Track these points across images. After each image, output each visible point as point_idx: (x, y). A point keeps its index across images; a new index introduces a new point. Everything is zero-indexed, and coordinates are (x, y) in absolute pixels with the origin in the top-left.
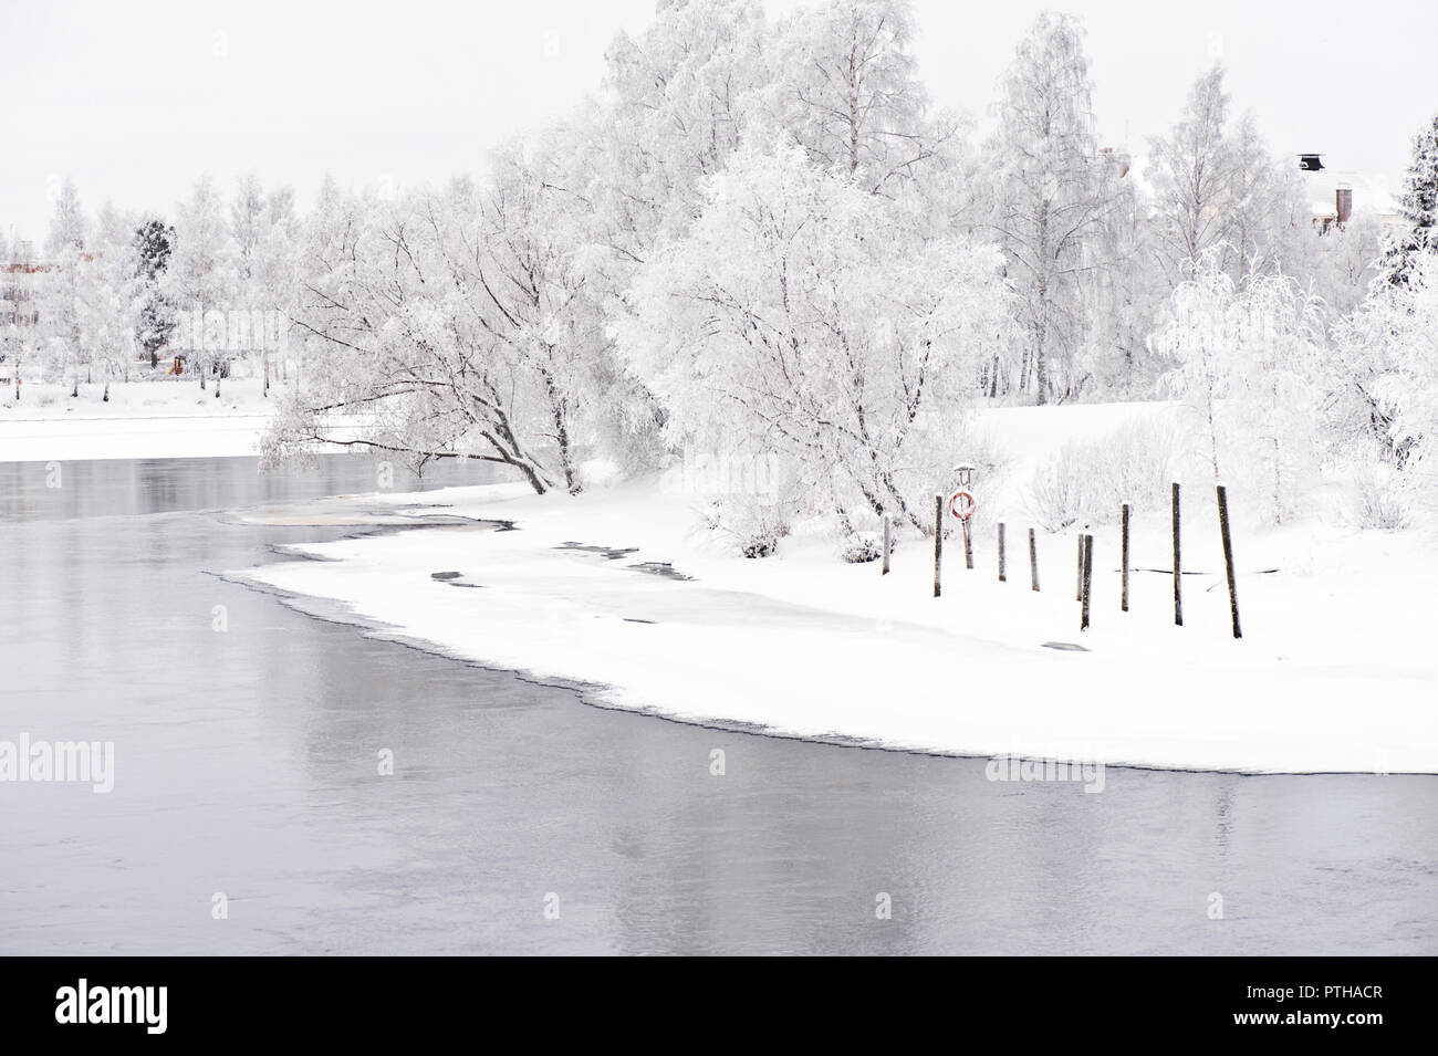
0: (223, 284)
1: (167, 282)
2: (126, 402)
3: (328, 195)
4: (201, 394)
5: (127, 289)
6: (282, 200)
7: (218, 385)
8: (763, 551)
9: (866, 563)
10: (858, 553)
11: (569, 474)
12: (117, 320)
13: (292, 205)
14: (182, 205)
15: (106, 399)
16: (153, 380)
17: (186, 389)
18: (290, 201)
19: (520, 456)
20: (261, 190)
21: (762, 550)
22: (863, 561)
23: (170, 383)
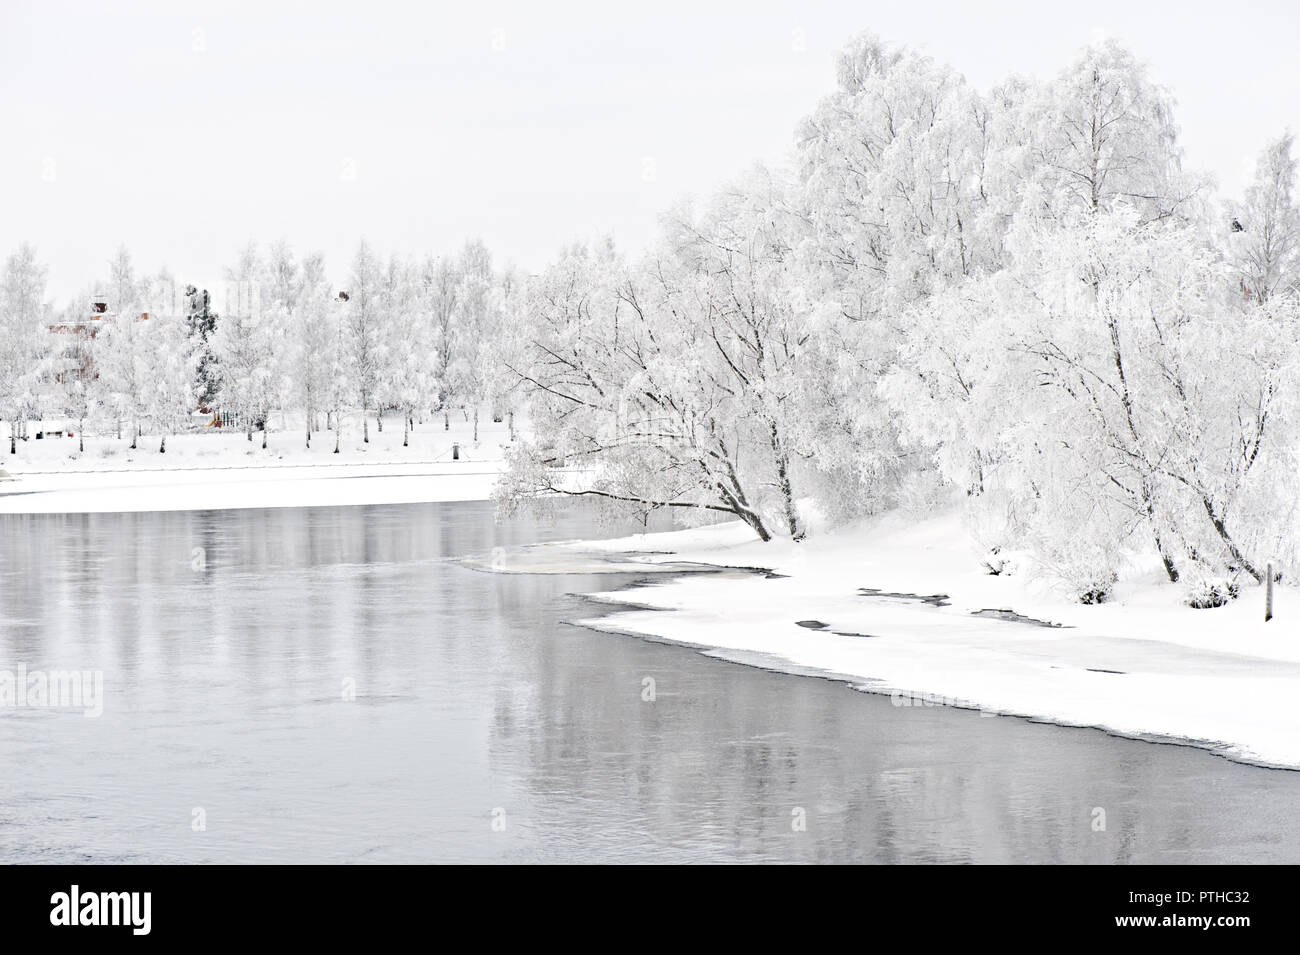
0: (270, 343)
1: (217, 341)
2: (181, 453)
3: (364, 259)
4: (249, 446)
5: (184, 347)
6: (314, 265)
7: (265, 437)
8: (1100, 598)
9: (1213, 608)
10: (1207, 598)
11: (793, 521)
12: (174, 377)
13: (322, 269)
14: (229, 270)
15: (162, 451)
16: (198, 432)
17: (232, 440)
18: (320, 266)
19: (747, 505)
20: (291, 256)
21: (1099, 596)
22: (1210, 606)
23: (214, 435)
